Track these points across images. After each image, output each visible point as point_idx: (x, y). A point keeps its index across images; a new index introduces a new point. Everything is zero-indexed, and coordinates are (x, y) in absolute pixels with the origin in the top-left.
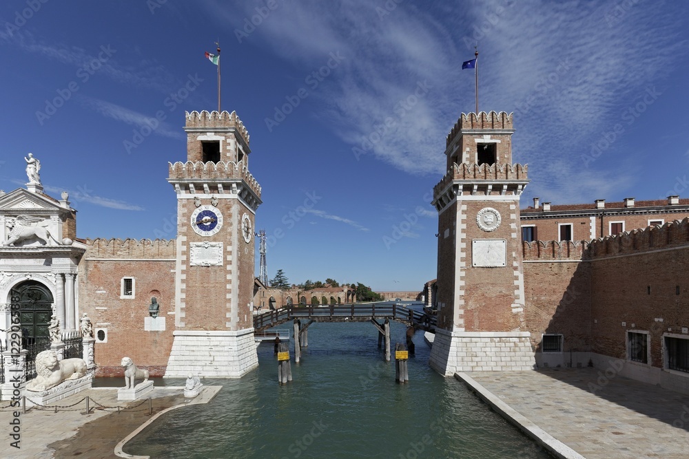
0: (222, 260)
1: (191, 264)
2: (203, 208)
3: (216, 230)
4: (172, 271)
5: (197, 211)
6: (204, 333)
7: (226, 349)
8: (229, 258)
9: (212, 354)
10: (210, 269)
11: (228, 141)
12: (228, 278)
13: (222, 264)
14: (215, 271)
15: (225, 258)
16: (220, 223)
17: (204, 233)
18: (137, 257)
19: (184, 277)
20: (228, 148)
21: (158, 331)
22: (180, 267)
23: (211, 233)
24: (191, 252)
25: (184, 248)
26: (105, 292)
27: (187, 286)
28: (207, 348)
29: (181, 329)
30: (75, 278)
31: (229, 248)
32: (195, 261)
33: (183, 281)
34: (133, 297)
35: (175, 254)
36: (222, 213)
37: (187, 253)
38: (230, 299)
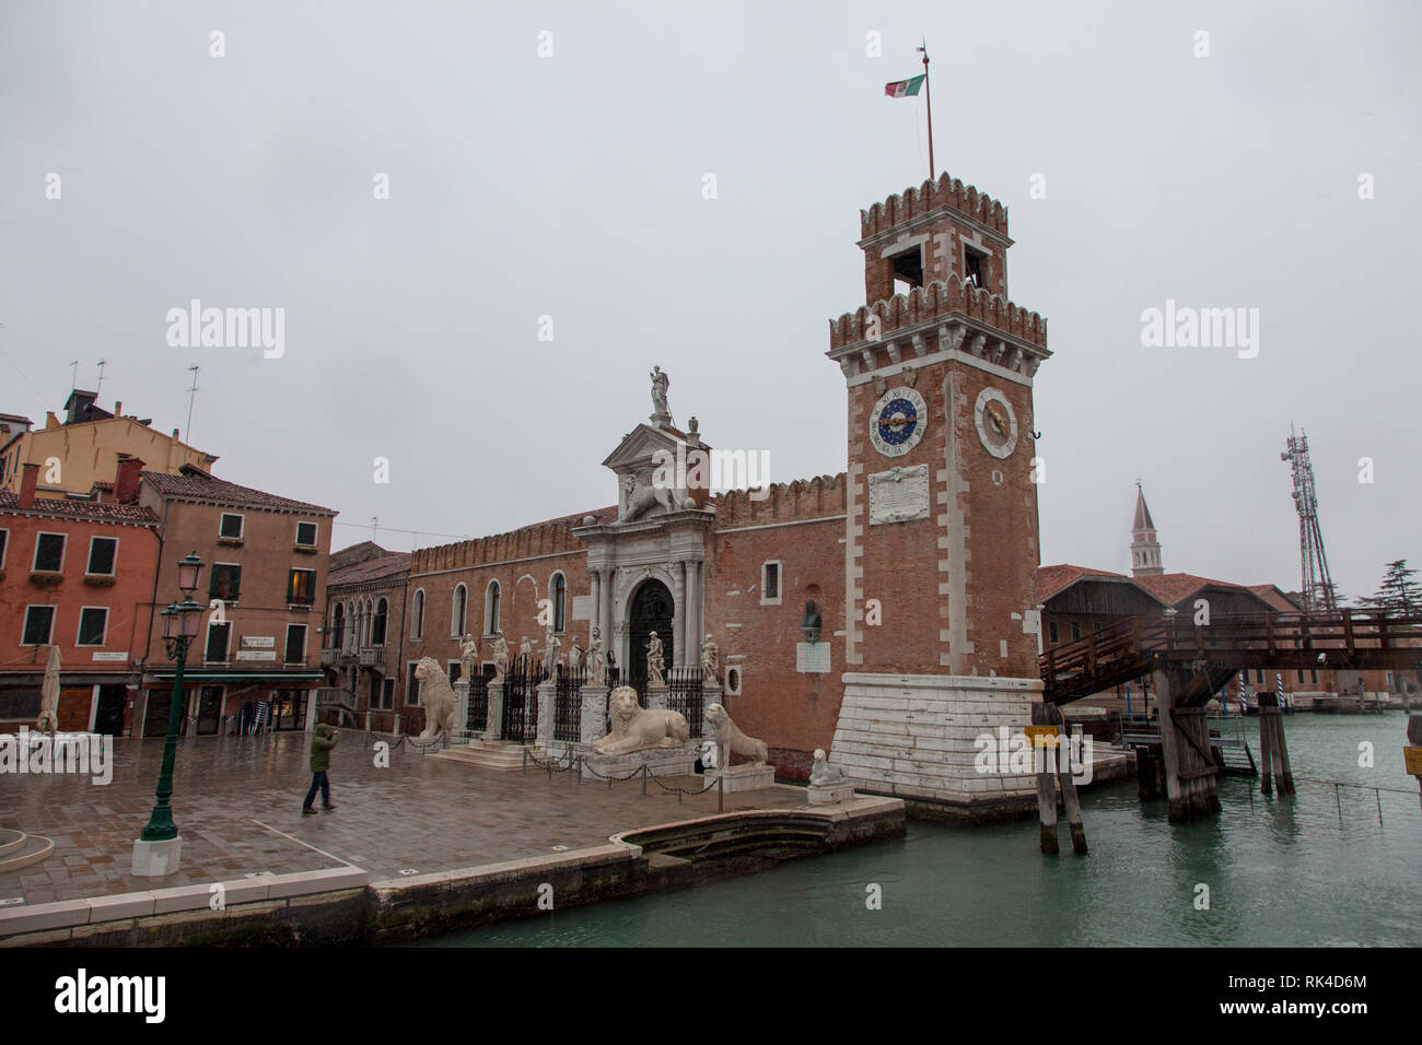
0: (926, 505)
1: (872, 522)
2: (891, 396)
3: (915, 439)
4: (840, 541)
5: (880, 405)
6: (896, 679)
7: (940, 719)
8: (942, 498)
9: (914, 730)
10: (905, 528)
11: (937, 238)
12: (940, 546)
13: (927, 514)
14: (916, 532)
15: (933, 499)
16: (922, 423)
17: (891, 451)
18: (786, 520)
19: (859, 551)
20: (937, 253)
21: (818, 674)
22: (854, 531)
23: (905, 448)
24: (871, 495)
25: (859, 489)
26: (738, 593)
27: (866, 572)
28: (902, 717)
29: (857, 669)
30: (699, 568)
31: (941, 476)
32: (880, 514)
33: (858, 561)
34: (778, 601)
35: (844, 506)
36: (926, 399)
37: (863, 499)
38: (946, 597)
